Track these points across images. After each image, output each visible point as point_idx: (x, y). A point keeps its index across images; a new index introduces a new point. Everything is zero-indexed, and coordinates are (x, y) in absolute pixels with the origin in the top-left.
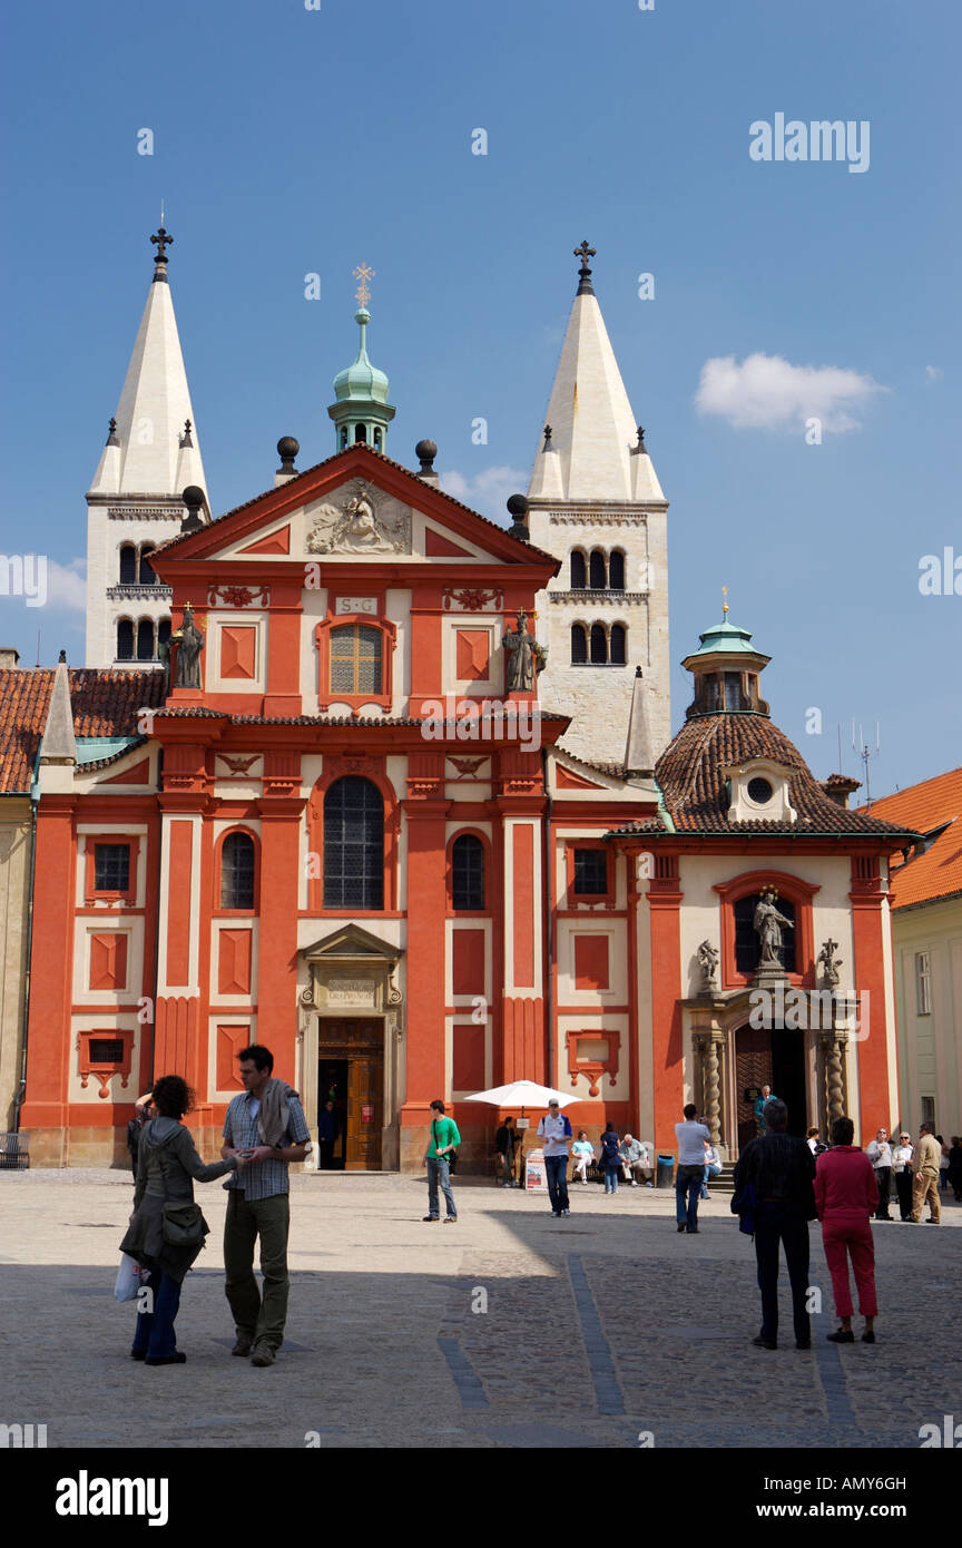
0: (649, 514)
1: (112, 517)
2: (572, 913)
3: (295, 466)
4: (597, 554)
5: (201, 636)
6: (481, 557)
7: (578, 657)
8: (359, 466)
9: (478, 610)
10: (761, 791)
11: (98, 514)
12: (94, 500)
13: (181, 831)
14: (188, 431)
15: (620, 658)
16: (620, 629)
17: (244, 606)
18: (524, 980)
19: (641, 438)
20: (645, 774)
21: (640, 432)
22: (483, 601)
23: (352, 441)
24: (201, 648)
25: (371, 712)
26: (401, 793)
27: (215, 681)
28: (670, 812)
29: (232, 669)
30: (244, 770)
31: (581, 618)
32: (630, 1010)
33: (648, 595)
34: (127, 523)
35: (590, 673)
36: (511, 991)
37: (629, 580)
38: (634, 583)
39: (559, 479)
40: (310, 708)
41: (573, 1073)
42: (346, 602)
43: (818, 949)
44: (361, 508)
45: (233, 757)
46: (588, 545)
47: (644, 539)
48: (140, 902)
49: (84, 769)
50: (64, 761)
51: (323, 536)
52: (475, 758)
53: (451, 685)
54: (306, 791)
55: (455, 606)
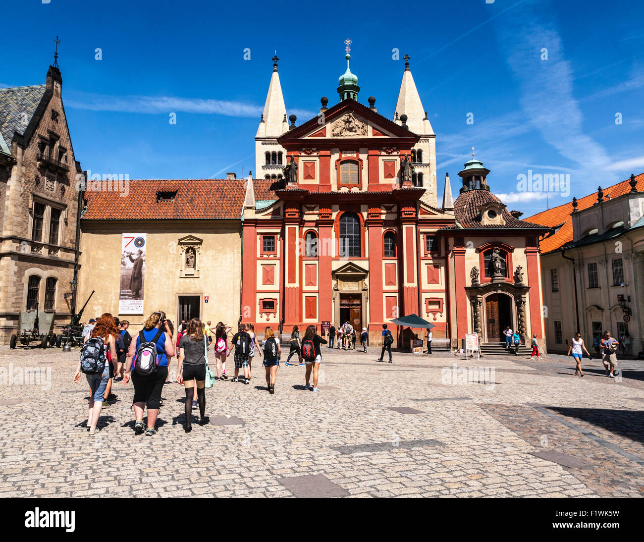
1: (263, 144)
2: (425, 258)
4: (413, 152)
5: (297, 165)
6: (392, 136)
8: (349, 106)
9: (391, 154)
10: (492, 214)
11: (258, 143)
13: (292, 232)
14: (285, 117)
15: (421, 184)
17: (311, 155)
18: (410, 281)
19: (426, 115)
20: (451, 210)
21: (426, 113)
23: (346, 98)
24: (297, 168)
25: (355, 190)
26: (366, 217)
27: (302, 181)
28: (460, 223)
29: (308, 176)
30: (312, 211)
32: (447, 291)
34: (268, 146)
36: (406, 284)
37: (423, 160)
40: (334, 189)
41: (427, 313)
43: (514, 269)
45: (310, 206)
48: (279, 256)
49: (258, 212)
50: (251, 208)
51: (338, 130)
52: (391, 205)
53: (382, 180)
54: (334, 217)
55: (383, 153)
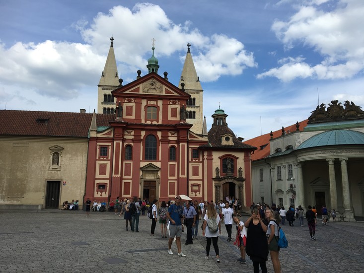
0: (200, 92)
1: (102, 89)
2: (192, 162)
4: (191, 99)
5: (122, 107)
6: (176, 94)
8: (153, 76)
10: (227, 139)
11: (100, 89)
12: (99, 86)
13: (118, 145)
14: (117, 74)
16: (194, 113)
17: (130, 102)
18: (183, 174)
19: (198, 79)
20: (206, 136)
22: (176, 103)
23: (151, 71)
24: (122, 109)
25: (155, 123)
26: (160, 138)
27: (125, 116)
29: (128, 114)
30: (130, 133)
31: (188, 110)
32: (203, 180)
33: (199, 106)
34: (105, 90)
36: (181, 176)
38: (197, 105)
40: (143, 122)
41: (192, 192)
42: (150, 102)
43: (238, 169)
44: (153, 84)
45: (128, 131)
47: (199, 96)
48: (109, 158)
49: (99, 132)
50: (95, 130)
51: (146, 89)
52: (174, 132)
53: (170, 118)
54: (142, 138)
55: (171, 103)
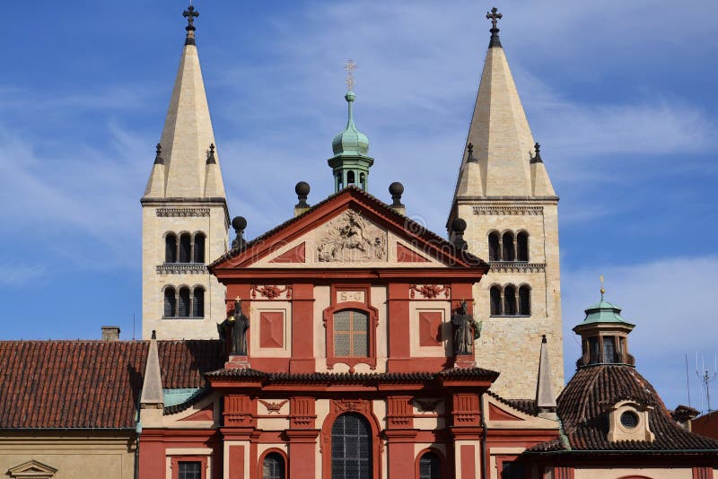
0: (545, 206)
1: (160, 215)
3: (308, 202)
4: (508, 235)
5: (245, 320)
6: (435, 262)
7: (496, 312)
8: (350, 202)
9: (433, 298)
10: (629, 419)
11: (150, 212)
12: (146, 202)
13: (237, 453)
14: (212, 152)
15: (526, 311)
16: (525, 290)
17: (275, 298)
19: (537, 151)
20: (550, 409)
21: (537, 146)
22: (435, 293)
24: (247, 328)
25: (362, 369)
26: (383, 425)
27: (256, 350)
28: (567, 435)
29: (267, 341)
30: (277, 409)
31: (497, 282)
33: (545, 265)
34: (171, 219)
35: (504, 322)
37: (530, 254)
38: (534, 258)
39: (480, 183)
40: (321, 367)
42: (344, 295)
44: (353, 231)
45: (270, 401)
46: (501, 229)
47: (541, 224)
49: (170, 411)
50: (156, 405)
51: (328, 249)
52: (434, 400)
53: (417, 350)
54: (319, 424)
55: (418, 295)
